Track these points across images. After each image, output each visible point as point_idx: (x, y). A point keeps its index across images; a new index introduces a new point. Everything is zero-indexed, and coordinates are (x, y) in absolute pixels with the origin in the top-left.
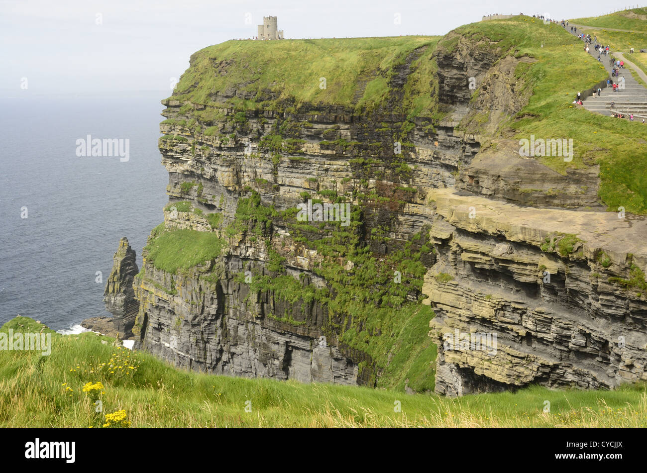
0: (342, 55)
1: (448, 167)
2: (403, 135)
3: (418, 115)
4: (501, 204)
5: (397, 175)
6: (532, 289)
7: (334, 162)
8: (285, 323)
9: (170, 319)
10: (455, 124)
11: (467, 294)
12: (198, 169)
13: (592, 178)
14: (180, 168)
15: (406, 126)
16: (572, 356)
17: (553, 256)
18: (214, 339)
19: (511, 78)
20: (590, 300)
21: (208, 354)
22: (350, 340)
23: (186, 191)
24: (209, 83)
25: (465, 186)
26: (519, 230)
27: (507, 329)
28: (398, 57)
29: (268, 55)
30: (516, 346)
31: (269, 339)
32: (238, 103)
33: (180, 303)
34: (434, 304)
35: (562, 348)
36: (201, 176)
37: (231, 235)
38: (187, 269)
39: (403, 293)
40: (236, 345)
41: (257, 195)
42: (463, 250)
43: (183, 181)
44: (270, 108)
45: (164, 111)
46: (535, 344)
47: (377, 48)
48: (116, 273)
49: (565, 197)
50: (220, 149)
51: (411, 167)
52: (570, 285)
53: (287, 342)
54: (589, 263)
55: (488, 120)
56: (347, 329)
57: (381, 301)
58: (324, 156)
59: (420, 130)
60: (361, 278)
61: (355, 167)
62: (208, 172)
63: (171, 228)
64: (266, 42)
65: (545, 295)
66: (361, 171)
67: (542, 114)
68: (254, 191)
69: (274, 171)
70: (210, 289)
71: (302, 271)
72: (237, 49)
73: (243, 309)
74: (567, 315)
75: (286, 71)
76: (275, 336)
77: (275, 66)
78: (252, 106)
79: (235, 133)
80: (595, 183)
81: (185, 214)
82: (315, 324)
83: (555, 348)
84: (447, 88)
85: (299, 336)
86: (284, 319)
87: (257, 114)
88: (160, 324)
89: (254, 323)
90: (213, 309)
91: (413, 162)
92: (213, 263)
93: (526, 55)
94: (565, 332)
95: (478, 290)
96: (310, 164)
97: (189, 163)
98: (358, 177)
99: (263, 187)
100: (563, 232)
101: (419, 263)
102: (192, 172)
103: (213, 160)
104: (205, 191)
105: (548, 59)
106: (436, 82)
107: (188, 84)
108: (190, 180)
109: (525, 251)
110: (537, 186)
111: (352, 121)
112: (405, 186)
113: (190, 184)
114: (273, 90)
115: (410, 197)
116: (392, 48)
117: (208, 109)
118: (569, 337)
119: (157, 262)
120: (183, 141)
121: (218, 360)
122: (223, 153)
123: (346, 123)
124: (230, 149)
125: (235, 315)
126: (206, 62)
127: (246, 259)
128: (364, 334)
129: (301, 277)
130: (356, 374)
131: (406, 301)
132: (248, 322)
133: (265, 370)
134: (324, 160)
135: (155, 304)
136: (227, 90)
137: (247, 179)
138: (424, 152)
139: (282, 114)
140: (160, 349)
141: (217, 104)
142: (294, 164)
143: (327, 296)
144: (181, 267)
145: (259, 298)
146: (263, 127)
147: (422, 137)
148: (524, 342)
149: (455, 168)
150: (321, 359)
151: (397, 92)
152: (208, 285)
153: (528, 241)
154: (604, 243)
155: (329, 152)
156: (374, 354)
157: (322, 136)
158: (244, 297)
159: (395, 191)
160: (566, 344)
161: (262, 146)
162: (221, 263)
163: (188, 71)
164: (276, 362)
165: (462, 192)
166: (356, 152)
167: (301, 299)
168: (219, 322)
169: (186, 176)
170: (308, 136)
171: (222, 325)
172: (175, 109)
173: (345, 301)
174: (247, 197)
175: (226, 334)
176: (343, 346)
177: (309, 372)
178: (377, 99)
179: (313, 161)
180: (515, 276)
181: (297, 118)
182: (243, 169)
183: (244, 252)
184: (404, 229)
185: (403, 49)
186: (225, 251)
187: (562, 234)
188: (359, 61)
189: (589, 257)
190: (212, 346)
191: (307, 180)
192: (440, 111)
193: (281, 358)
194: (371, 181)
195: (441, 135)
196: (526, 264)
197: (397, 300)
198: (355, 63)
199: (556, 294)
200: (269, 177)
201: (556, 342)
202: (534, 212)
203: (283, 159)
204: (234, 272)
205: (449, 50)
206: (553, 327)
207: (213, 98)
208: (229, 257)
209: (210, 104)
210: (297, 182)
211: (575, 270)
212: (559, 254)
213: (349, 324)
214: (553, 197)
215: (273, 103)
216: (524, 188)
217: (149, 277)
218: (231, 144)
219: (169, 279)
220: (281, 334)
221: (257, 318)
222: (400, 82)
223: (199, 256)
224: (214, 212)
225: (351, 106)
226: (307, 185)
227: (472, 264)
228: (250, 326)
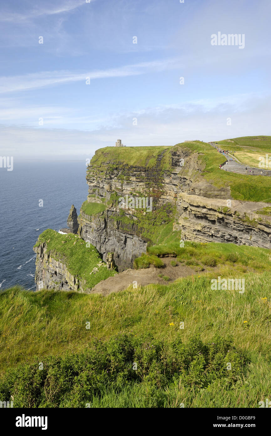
0: (142, 152)
1: (174, 185)
2: (161, 175)
3: (165, 170)
4: (202, 197)
5: (159, 187)
6: (213, 222)
7: (140, 183)
8: (125, 230)
9: (90, 229)
10: (178, 173)
11: (193, 223)
12: (98, 185)
13: (228, 190)
14: (92, 184)
15: (161, 173)
16: (225, 241)
17: (221, 213)
18: (103, 235)
19: (196, 159)
20: (232, 225)
21: (102, 239)
22: (145, 235)
23: (94, 191)
24: (101, 159)
25: (190, 192)
26: (210, 205)
27: (206, 233)
28: (159, 152)
29: (119, 152)
30: (208, 238)
31: (120, 235)
32: (111, 166)
33: (93, 225)
34: (183, 226)
35: (223, 239)
36: (99, 187)
37: (109, 204)
38: (95, 214)
39: (161, 222)
40: (110, 237)
41: (116, 193)
42: (192, 210)
43: (93, 188)
44: (120, 167)
45: (87, 168)
46: (214, 237)
47: (152, 149)
48: (70, 215)
49: (221, 195)
50: (105, 179)
51: (163, 185)
52: (226, 221)
53: (125, 236)
54: (232, 215)
55: (188, 172)
56: (144, 232)
57: (154, 224)
58: (137, 181)
59: (166, 174)
60: (148, 217)
61: (146, 185)
62: (101, 185)
63: (90, 202)
64: (119, 147)
65: (217, 223)
66: (148, 186)
67: (211, 171)
68: (115, 191)
69: (122, 186)
70: (102, 221)
71: (130, 215)
72: (110, 149)
73: (112, 226)
74: (224, 230)
75: (125, 156)
76: (122, 234)
77: (122, 155)
78: (115, 166)
79: (110, 174)
80: (229, 192)
81: (94, 198)
82: (134, 231)
83: (220, 239)
84: (174, 162)
85: (129, 234)
86: (125, 229)
87: (116, 169)
88: (87, 231)
89: (115, 230)
90: (103, 226)
91: (164, 183)
92: (103, 213)
93: (201, 153)
94: (224, 234)
95: (197, 222)
96: (133, 184)
97: (95, 183)
98: (147, 188)
99: (118, 190)
100: (224, 206)
101: (165, 213)
102: (96, 186)
103: (103, 182)
104: (100, 191)
105: (208, 154)
106: (171, 160)
107: (95, 159)
108: (95, 188)
109: (212, 211)
110: (212, 192)
111: (145, 171)
112: (161, 190)
113: (95, 189)
114: (121, 161)
115: (163, 193)
116: (157, 149)
117: (101, 167)
118: (225, 236)
119: (86, 212)
120: (93, 176)
121: (105, 241)
122: (106, 180)
123: (144, 172)
124: (108, 179)
125: (110, 228)
126: (100, 153)
127: (113, 211)
128: (149, 234)
129: (130, 217)
130: (147, 245)
131: (161, 224)
132: (114, 230)
133: (119, 244)
134: (137, 182)
135: (85, 225)
136: (107, 161)
137: (113, 188)
138: (167, 180)
139: (124, 169)
140: (87, 238)
141: (104, 166)
142: (128, 183)
143: (138, 222)
144: (93, 214)
145: (117, 223)
146: (118, 173)
147: (167, 176)
148: (211, 237)
149: (177, 185)
150: (136, 241)
151: (159, 162)
152: (102, 219)
153: (213, 208)
154: (237, 209)
155: (138, 180)
156: (152, 239)
157: (136, 175)
158: (112, 222)
159: (158, 192)
160: (224, 238)
161: (118, 178)
162: (105, 213)
163: (95, 156)
164: (122, 242)
165: (189, 194)
166: (146, 180)
167: (130, 223)
168: (105, 230)
169: (94, 187)
170: (132, 175)
171: (106, 231)
172: (91, 167)
173: (143, 224)
174: (113, 193)
175: (107, 234)
176: (142, 237)
177: (132, 245)
178: (153, 165)
179: (133, 183)
180: (209, 218)
181: (129, 170)
182: (112, 185)
183: (112, 209)
184: (161, 203)
185: (160, 150)
186: (107, 209)
187: (223, 207)
188: (147, 154)
189: (233, 213)
190: (102, 237)
191: (132, 188)
192: (172, 168)
193: (124, 241)
194: (151, 189)
195: (173, 175)
196: (212, 215)
197: (159, 224)
198: (146, 154)
199: (221, 223)
200: (120, 187)
201: (221, 237)
202: (213, 200)
203: (124, 182)
204: (110, 215)
205: (175, 151)
206: (220, 233)
207: (103, 164)
208: (108, 211)
209: (102, 166)
210: (129, 189)
211: (228, 217)
212: (223, 212)
213: (144, 231)
214: (218, 195)
215: (121, 165)
216: (208, 193)
217: (83, 217)
218: (109, 178)
219: (90, 217)
220: (124, 233)
221: (116, 229)
222: (160, 160)
223: (99, 211)
224: (103, 197)
225: (145, 167)
226: (131, 190)
227: (195, 215)
228: (114, 231)
